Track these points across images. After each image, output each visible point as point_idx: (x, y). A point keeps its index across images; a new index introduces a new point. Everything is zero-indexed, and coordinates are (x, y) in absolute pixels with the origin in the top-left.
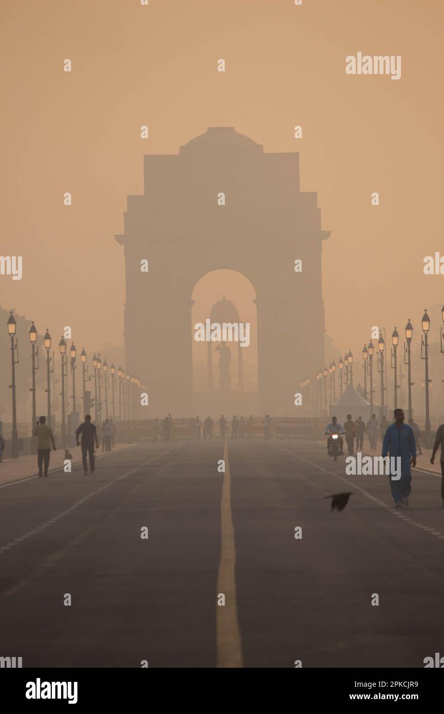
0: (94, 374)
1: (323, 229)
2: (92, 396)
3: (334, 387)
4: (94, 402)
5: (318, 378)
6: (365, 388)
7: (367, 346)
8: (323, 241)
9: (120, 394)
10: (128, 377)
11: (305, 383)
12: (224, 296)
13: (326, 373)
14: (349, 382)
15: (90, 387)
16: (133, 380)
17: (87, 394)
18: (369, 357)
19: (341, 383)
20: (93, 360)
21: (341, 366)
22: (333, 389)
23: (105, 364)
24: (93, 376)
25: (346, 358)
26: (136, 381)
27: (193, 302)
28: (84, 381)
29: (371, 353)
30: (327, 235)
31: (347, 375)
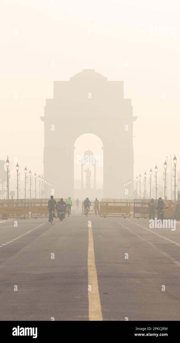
8: (134, 121)
12: (89, 149)
27: (75, 148)
30: (136, 118)
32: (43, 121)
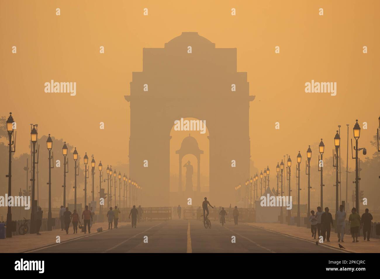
0: (107, 178)
1: (250, 95)
2: (106, 192)
3: (257, 190)
4: (107, 196)
5: (246, 184)
6: (277, 191)
7: (279, 164)
8: (250, 102)
9: (124, 191)
10: (130, 181)
11: (238, 188)
12: (190, 134)
13: (251, 181)
14: (267, 187)
15: (105, 186)
16: (133, 183)
17: (102, 191)
18: (280, 170)
19: (262, 187)
20: (107, 169)
21: (262, 176)
22: (256, 191)
23: (115, 172)
24: (107, 179)
25: (265, 172)
26: (135, 184)
27: (171, 137)
28: (100, 182)
29: (282, 168)
30: (253, 98)
31: (265, 182)
32: (128, 101)
